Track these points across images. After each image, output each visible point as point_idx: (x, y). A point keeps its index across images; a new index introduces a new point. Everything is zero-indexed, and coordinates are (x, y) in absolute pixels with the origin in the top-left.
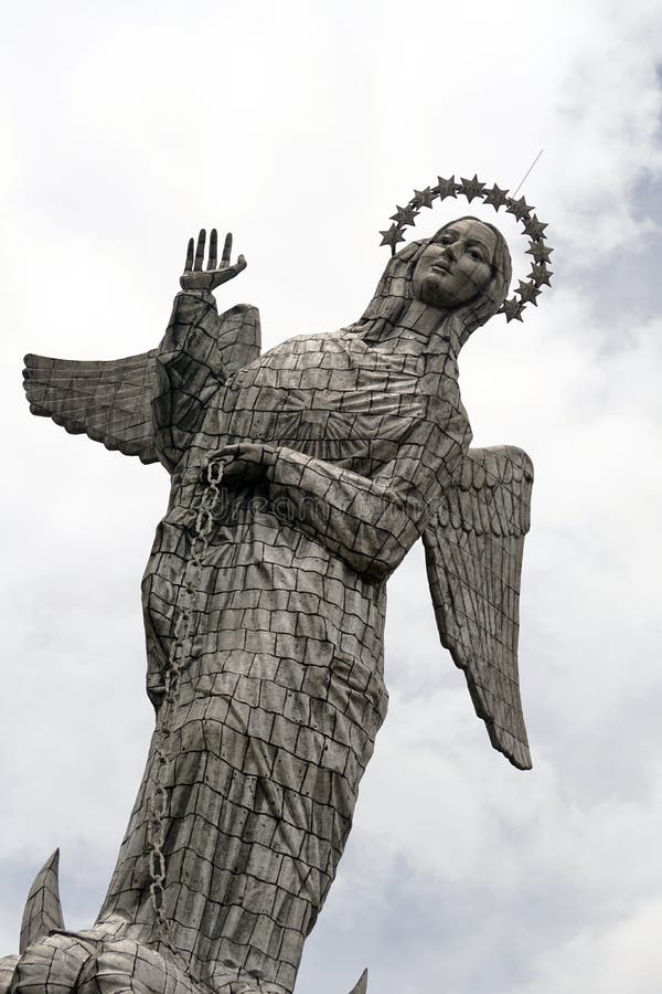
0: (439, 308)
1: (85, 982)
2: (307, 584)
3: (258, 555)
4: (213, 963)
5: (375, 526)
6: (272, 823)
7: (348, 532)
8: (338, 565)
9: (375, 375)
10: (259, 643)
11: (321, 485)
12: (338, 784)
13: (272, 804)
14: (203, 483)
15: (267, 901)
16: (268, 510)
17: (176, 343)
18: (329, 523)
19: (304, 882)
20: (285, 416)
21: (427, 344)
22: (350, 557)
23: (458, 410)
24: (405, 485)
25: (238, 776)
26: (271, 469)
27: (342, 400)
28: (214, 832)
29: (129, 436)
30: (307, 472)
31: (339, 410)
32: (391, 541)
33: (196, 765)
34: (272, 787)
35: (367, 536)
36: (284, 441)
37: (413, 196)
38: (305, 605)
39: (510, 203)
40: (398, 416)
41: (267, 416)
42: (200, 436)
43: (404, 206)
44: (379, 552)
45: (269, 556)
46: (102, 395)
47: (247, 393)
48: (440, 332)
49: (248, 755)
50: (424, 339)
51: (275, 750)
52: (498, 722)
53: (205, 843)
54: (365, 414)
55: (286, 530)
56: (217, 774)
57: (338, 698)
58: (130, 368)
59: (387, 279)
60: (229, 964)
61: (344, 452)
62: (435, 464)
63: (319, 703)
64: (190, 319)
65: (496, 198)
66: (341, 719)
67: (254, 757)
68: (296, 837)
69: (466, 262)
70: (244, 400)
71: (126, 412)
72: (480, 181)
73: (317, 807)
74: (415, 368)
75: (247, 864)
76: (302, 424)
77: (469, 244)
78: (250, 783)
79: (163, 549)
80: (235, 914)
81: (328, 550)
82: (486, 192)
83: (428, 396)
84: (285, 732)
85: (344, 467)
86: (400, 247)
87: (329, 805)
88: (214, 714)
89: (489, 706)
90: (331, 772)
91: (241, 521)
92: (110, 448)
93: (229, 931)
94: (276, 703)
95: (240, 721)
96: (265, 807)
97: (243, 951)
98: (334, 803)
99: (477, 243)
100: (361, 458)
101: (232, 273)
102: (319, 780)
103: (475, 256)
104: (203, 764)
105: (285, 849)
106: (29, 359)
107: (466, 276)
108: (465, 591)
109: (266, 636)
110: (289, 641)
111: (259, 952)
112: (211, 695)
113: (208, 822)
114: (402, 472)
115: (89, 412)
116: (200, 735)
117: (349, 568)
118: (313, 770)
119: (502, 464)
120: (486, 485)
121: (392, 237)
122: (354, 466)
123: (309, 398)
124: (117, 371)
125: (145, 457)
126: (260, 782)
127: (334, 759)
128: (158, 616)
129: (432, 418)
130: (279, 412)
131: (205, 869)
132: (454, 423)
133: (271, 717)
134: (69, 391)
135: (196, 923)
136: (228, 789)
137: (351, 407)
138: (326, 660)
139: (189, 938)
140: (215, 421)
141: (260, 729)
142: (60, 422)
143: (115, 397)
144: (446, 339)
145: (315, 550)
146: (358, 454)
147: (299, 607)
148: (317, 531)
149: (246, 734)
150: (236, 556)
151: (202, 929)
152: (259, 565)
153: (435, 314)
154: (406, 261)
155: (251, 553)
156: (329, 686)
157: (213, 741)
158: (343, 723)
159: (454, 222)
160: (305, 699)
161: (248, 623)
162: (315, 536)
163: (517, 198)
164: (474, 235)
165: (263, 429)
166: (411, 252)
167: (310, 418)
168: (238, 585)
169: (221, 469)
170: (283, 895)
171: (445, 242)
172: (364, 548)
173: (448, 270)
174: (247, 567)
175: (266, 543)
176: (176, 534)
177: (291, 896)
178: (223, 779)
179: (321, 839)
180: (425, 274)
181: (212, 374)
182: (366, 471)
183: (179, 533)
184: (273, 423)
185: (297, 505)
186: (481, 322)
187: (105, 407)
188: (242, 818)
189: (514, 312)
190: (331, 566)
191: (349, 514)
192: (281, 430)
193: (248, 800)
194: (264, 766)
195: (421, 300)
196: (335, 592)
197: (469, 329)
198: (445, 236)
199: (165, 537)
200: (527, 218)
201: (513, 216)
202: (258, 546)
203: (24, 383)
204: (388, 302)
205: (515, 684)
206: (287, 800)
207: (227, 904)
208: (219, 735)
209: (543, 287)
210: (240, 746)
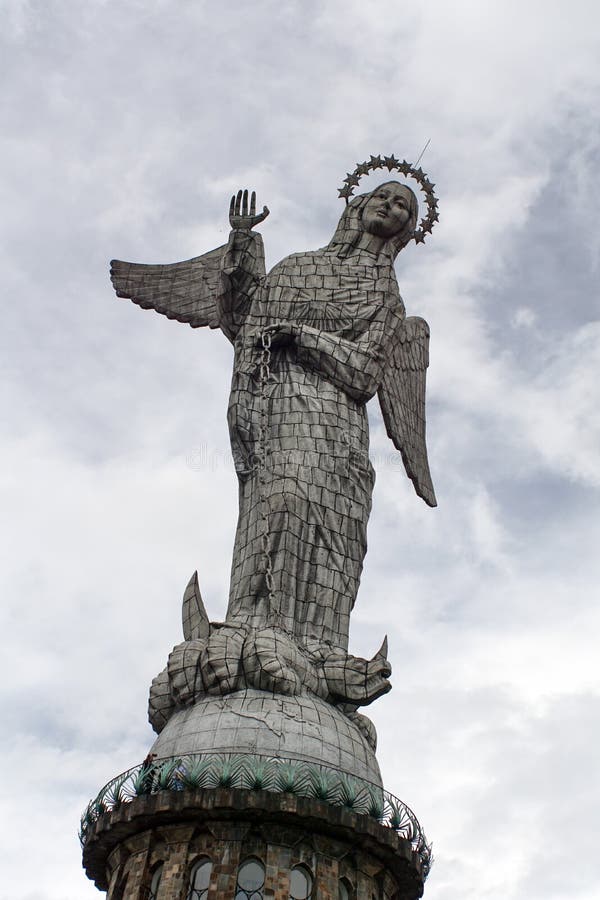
0: (380, 237)
1: (249, 656)
2: (328, 408)
3: (297, 391)
4: (305, 638)
5: (363, 372)
6: (326, 552)
7: (348, 376)
8: (343, 395)
9: (349, 279)
10: (306, 445)
11: (329, 349)
12: (360, 527)
13: (325, 541)
14: (258, 346)
15: (328, 599)
16: (296, 363)
17: (234, 262)
18: (336, 370)
19: (347, 586)
20: (299, 304)
21: (376, 260)
22: (350, 391)
23: (399, 300)
24: (377, 347)
25: (305, 525)
26: (297, 338)
27: (333, 295)
28: (295, 559)
29: (183, 311)
30: (320, 339)
31: (332, 301)
32: (372, 381)
33: (282, 520)
34: (324, 530)
35: (359, 378)
36: (300, 320)
37: (357, 167)
38: (330, 421)
39: (413, 171)
40: (367, 305)
41: (288, 305)
42: (249, 317)
43: (352, 173)
44: (366, 387)
45: (304, 391)
46: (163, 286)
47: (275, 291)
48: (383, 251)
49: (310, 513)
50: (374, 256)
51: (325, 509)
52: (420, 481)
53: (291, 566)
54: (348, 304)
55: (309, 374)
56: (294, 524)
57: (355, 476)
58: (180, 270)
59: (345, 218)
60: (313, 637)
61: (337, 326)
62: (391, 332)
63: (345, 480)
64: (242, 247)
65: (405, 168)
66: (357, 489)
67: (313, 514)
68: (340, 560)
69: (396, 209)
70: (273, 295)
71: (180, 296)
72: (395, 158)
73: (350, 542)
74: (372, 274)
75: (316, 577)
76: (310, 309)
77: (397, 198)
78: (312, 529)
79: (240, 388)
80: (313, 607)
81: (336, 386)
82: (399, 165)
83: (383, 292)
84: (328, 499)
85: (338, 336)
86: (351, 198)
87: (357, 540)
88: (289, 490)
89: (415, 471)
90: (356, 520)
91: (281, 369)
92: (170, 318)
93: (310, 618)
94: (321, 481)
95: (304, 493)
96: (321, 543)
97: (320, 629)
98: (358, 538)
99: (401, 198)
100: (348, 330)
101: (262, 218)
102: (349, 525)
103: (401, 206)
104: (286, 520)
105: (334, 567)
106: (113, 263)
107: (397, 218)
108: (398, 404)
109: (310, 440)
110: (323, 443)
111: (328, 629)
112: (285, 478)
113: (292, 554)
114: (374, 339)
115: (155, 296)
116: (283, 502)
117: (349, 397)
118: (345, 520)
119: (414, 327)
120: (406, 341)
121: (345, 193)
122: (344, 335)
123: (312, 294)
124: (172, 271)
125: (194, 323)
126: (318, 528)
127: (356, 512)
128: (242, 429)
129: (387, 305)
130: (296, 302)
131: (293, 580)
132: (398, 308)
133: (320, 489)
134: (141, 283)
135: (292, 615)
136: (300, 533)
137: (338, 299)
138: (346, 453)
139: (290, 623)
140: (257, 308)
141: (314, 497)
142: (136, 301)
143: (172, 287)
144: (388, 257)
145: (328, 386)
146: (346, 327)
147: (326, 422)
148: (329, 375)
149: (308, 500)
150: (282, 391)
151: (295, 617)
152: (299, 397)
153: (378, 241)
154: (356, 208)
155: (292, 390)
156: (349, 470)
157: (291, 505)
158: (358, 491)
159: (384, 184)
160: (337, 477)
161: (297, 433)
162: (328, 378)
163: (417, 169)
164: (399, 193)
165: (286, 312)
166: (358, 202)
167: (315, 306)
168: (287, 409)
169: (269, 339)
170: (337, 594)
171: (382, 197)
172: (358, 385)
173: (386, 214)
174: (291, 398)
175: (299, 382)
176: (246, 379)
177: (341, 594)
178: (297, 528)
179: (353, 560)
180: (371, 217)
181: (254, 280)
182: (351, 337)
183: (248, 378)
184: (292, 309)
185: (315, 359)
186: (403, 245)
187: (166, 293)
188: (309, 550)
189: (420, 238)
190: (339, 396)
191: (347, 365)
192: (298, 313)
193: (311, 539)
194: (319, 519)
195: (369, 232)
196: (344, 413)
197: (398, 250)
198: (380, 193)
199: (240, 380)
200: (423, 180)
201: (415, 180)
202: (295, 385)
203: (111, 278)
204: (349, 233)
205: (425, 457)
206: (333, 538)
207: (307, 601)
208: (294, 502)
209: (435, 222)
210: (305, 508)
